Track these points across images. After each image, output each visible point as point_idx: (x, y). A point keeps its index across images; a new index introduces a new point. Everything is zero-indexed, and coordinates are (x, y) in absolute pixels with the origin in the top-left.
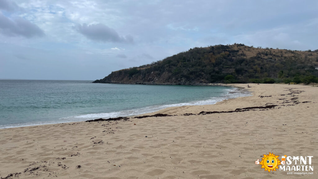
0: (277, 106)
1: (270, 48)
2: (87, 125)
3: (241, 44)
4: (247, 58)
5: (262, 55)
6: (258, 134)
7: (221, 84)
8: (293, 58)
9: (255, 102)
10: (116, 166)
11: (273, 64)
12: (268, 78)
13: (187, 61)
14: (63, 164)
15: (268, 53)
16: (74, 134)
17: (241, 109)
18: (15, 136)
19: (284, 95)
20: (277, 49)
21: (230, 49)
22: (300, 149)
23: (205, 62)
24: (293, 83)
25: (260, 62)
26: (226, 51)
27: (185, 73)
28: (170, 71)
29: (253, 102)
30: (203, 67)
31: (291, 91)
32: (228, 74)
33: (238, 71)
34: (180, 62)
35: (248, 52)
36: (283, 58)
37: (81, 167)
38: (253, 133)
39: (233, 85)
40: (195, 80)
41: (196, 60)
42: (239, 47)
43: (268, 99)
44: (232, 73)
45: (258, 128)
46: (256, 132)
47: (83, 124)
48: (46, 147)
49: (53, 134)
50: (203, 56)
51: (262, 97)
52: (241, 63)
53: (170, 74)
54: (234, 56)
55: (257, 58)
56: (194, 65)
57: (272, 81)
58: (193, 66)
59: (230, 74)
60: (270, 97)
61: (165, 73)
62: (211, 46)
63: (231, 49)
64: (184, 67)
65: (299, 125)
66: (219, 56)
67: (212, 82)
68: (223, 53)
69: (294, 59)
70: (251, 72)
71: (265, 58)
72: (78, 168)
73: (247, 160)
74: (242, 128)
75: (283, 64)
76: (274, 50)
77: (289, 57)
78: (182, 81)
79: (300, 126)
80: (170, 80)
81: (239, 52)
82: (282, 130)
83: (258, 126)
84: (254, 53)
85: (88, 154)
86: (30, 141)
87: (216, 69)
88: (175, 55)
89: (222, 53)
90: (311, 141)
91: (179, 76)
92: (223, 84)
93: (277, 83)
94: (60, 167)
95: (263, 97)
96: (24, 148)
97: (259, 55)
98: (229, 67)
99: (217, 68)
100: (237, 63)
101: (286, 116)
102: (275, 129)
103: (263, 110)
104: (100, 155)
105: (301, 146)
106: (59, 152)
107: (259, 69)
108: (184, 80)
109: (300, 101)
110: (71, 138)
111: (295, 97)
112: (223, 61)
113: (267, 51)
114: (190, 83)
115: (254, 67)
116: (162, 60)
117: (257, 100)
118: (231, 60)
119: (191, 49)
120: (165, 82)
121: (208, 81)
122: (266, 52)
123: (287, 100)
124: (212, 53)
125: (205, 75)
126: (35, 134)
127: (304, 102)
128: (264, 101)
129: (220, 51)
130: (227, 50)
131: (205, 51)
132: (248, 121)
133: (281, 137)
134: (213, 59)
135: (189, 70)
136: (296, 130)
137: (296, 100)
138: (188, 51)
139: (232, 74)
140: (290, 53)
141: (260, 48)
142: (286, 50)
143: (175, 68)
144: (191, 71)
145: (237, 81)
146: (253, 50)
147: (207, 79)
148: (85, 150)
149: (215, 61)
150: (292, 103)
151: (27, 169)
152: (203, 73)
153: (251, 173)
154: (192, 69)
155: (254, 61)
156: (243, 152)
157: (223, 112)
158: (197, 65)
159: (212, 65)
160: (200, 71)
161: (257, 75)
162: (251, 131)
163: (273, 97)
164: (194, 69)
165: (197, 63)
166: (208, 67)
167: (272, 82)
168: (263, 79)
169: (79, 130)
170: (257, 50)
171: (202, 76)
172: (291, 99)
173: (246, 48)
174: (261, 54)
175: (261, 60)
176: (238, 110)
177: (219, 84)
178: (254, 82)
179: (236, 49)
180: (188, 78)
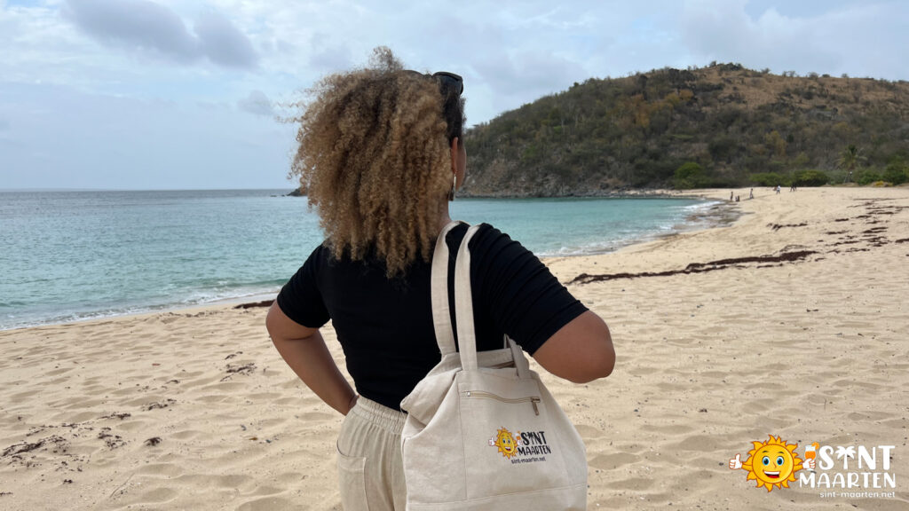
0: (814, 252)
1: (820, 76)
2: (237, 317)
3: (731, 64)
4: (747, 108)
5: (796, 98)
6: (718, 341)
7: (665, 192)
8: (890, 104)
9: (754, 242)
10: (258, 441)
11: (827, 124)
12: (807, 169)
13: (565, 123)
14: (115, 431)
15: (814, 90)
16: (189, 344)
17: (703, 265)
18: (36, 350)
19: (847, 220)
20: (845, 76)
21: (695, 82)
22: (835, 387)
23: (617, 123)
24: (882, 182)
25: (786, 120)
26: (685, 87)
27: (558, 159)
28: (511, 156)
29: (747, 243)
30: (611, 139)
31: (871, 206)
32: (686, 159)
33: (717, 151)
34: (543, 127)
35: (752, 90)
36: (859, 106)
37: (158, 442)
38: (705, 338)
39: (699, 194)
40: (587, 181)
41: (589, 119)
42: (724, 75)
43: (795, 234)
44: (698, 158)
45: (727, 322)
46: (715, 335)
47: (225, 315)
48: (99, 380)
49: (134, 343)
50: (612, 106)
51: (777, 227)
52: (728, 126)
53: (513, 165)
54: (709, 104)
55: (777, 109)
56: (586, 136)
57: (820, 178)
58: (580, 139)
59: (691, 160)
60: (803, 227)
61: (499, 162)
62: (638, 74)
63: (701, 81)
64: (553, 140)
65: (858, 310)
66: (660, 103)
67: (638, 186)
68: (675, 95)
69: (893, 109)
70: (758, 153)
71: (803, 106)
72: (149, 444)
73: (653, 422)
74: (679, 322)
75: (859, 126)
76: (834, 79)
77: (879, 102)
78: (546, 186)
79: (861, 314)
80: (512, 183)
81: (725, 90)
82: (798, 327)
83: (730, 314)
84: (770, 94)
85: (200, 402)
86: (64, 364)
87: (652, 146)
88: (529, 105)
89: (670, 96)
90: (876, 362)
91: (540, 170)
92: (670, 192)
93: (833, 185)
94: (102, 443)
95: (780, 227)
96: (39, 384)
97: (785, 98)
98: (691, 137)
99: (653, 141)
100: (715, 125)
101: (828, 285)
102: (778, 324)
103: (767, 266)
104: (228, 407)
105: (840, 379)
106: (124, 397)
107: (782, 142)
108: (553, 181)
109: (890, 238)
110: (176, 354)
111: (878, 225)
112: (672, 120)
113: (812, 83)
114: (572, 192)
115: (769, 137)
116: (489, 123)
117: (762, 236)
118: (699, 116)
119: (576, 84)
120: (497, 188)
121: (625, 184)
122: (807, 89)
123: (851, 234)
124: (639, 96)
125: (616, 164)
126: (86, 344)
127: (901, 241)
128: (780, 241)
129: (666, 88)
130: (688, 83)
131: (621, 90)
132: (707, 301)
133: (788, 350)
134: (643, 115)
135: (569, 151)
136: (843, 326)
137: (878, 235)
138: (567, 90)
139: (698, 160)
140: (885, 89)
141: (792, 77)
142: (873, 79)
143: (526, 145)
144: (574, 151)
145: (711, 180)
146: (767, 83)
147: (624, 178)
148: (195, 391)
149: (647, 120)
150: (863, 245)
151: (13, 446)
152: (611, 159)
153: (651, 465)
154: (577, 148)
155: (769, 116)
156: (653, 398)
157: (645, 274)
158: (594, 133)
159: (641, 134)
160: (600, 155)
161: (774, 161)
162: (702, 332)
163: (811, 226)
164: (585, 149)
165: (596, 128)
166: (627, 138)
167: (817, 182)
168: (792, 173)
169: (209, 331)
170: (779, 83)
171: (609, 169)
172: (866, 232)
173: (747, 76)
174: (792, 95)
175: (792, 113)
176: (694, 268)
177: (658, 192)
178: (763, 184)
179: (714, 79)
180: (565, 176)
